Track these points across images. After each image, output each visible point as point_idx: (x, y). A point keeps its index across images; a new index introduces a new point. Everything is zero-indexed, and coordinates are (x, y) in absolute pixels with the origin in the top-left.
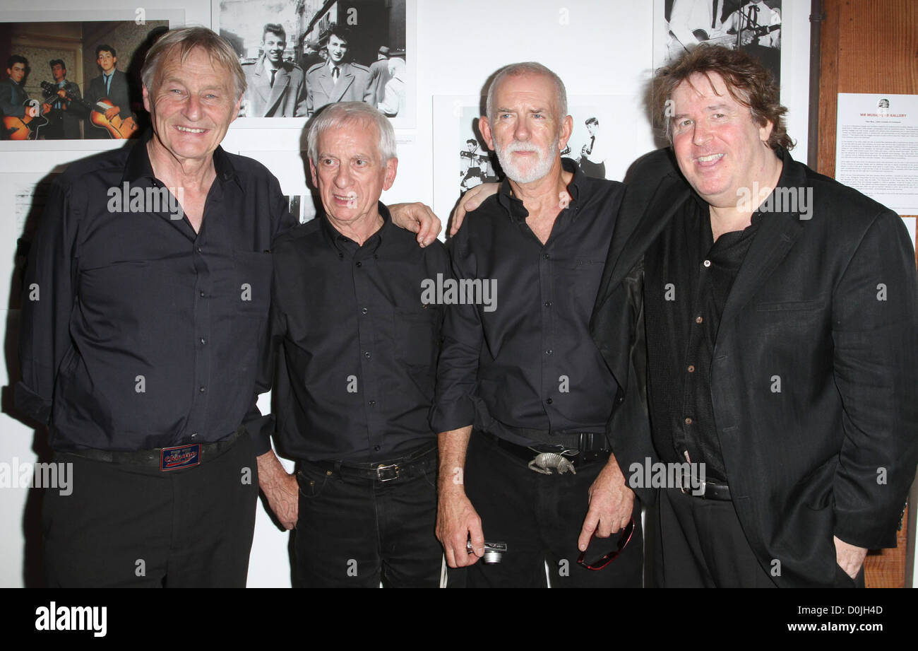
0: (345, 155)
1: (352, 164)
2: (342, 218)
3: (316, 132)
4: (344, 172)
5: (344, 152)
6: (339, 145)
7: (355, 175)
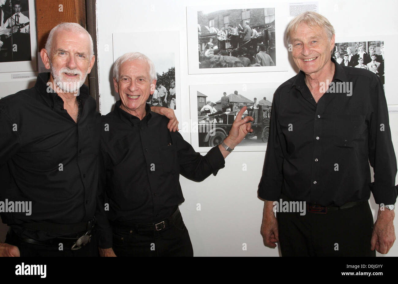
0: (134, 76)
1: (137, 80)
2: (131, 108)
3: (118, 66)
4: (134, 84)
5: (133, 74)
6: (131, 71)
7: (138, 85)
